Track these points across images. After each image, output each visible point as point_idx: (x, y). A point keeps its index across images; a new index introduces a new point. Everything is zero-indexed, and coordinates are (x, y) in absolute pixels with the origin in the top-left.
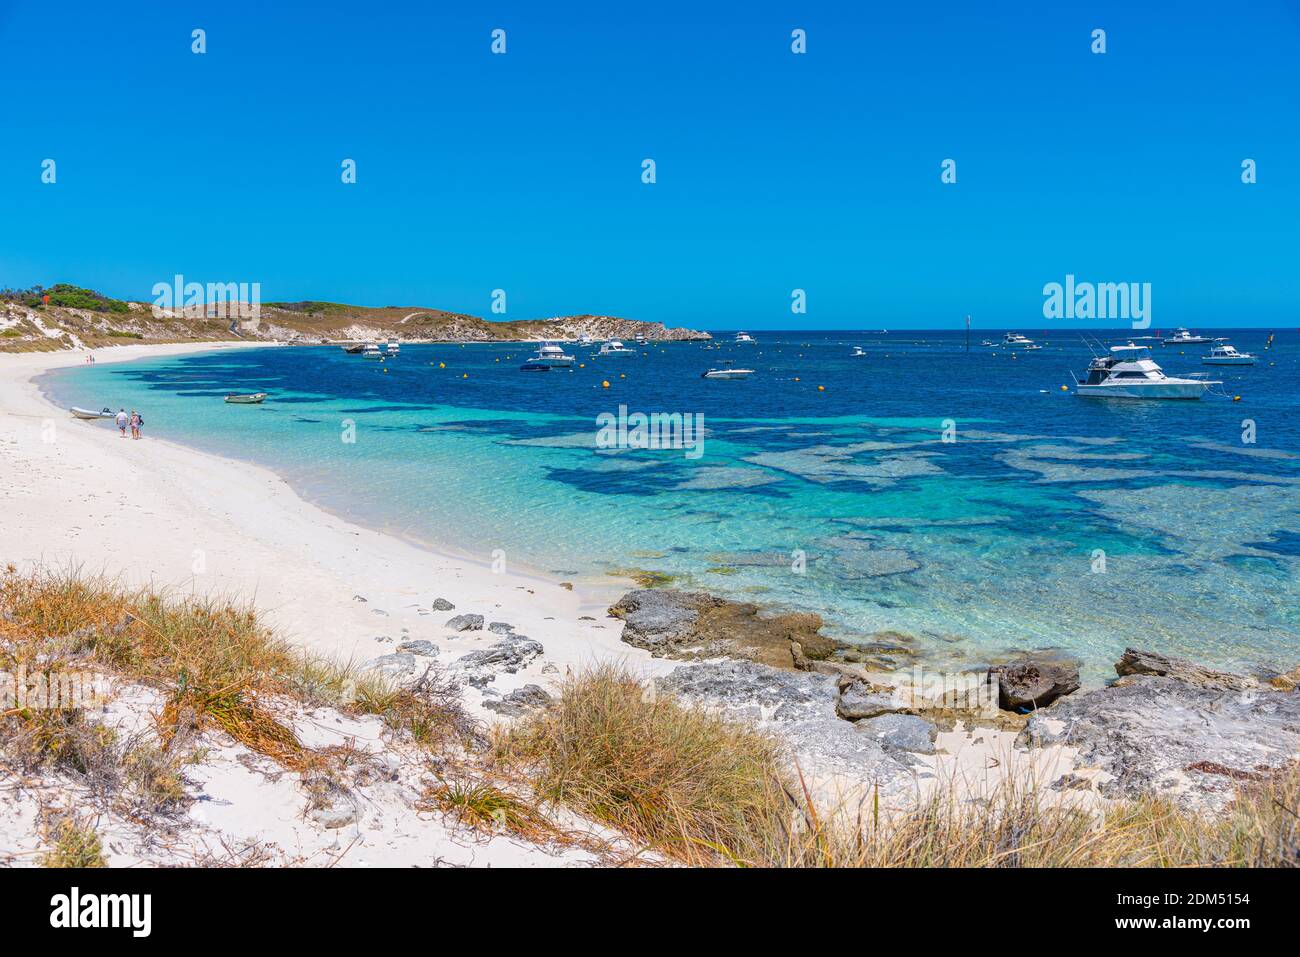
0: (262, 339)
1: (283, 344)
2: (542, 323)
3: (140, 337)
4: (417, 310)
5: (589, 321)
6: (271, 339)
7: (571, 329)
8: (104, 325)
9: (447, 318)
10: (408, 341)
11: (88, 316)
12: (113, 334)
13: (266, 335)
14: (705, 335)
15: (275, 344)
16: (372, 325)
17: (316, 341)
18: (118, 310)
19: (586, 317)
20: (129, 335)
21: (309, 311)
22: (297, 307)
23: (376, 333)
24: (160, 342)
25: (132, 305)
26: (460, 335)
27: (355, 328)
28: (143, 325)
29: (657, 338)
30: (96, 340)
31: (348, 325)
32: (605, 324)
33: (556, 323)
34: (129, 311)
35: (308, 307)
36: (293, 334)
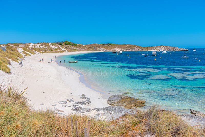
0: (99, 50)
1: (103, 51)
2: (153, 47)
3: (78, 50)
4: (128, 45)
5: (162, 47)
6: (101, 50)
7: (159, 48)
8: (72, 48)
9: (134, 46)
10: (126, 51)
11: (70, 46)
12: (73, 49)
13: (100, 50)
14: (187, 50)
15: (102, 51)
16: (120, 48)
17: (109, 51)
18: (75, 45)
19: (162, 46)
20: (76, 50)
21: (109, 45)
22: (106, 44)
23: (120, 49)
24: (81, 51)
25: (77, 44)
26: (136, 50)
27: (116, 48)
28: (79, 48)
29: (176, 50)
30: (70, 50)
31: (115, 48)
32: (166, 47)
33: (155, 47)
34: (77, 45)
35: (108, 44)
36: (105, 49)
